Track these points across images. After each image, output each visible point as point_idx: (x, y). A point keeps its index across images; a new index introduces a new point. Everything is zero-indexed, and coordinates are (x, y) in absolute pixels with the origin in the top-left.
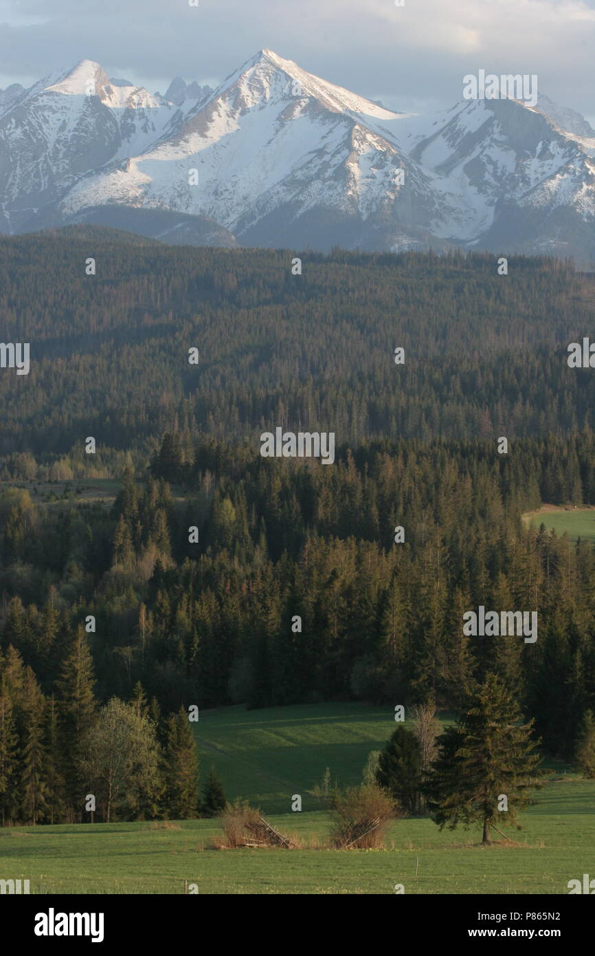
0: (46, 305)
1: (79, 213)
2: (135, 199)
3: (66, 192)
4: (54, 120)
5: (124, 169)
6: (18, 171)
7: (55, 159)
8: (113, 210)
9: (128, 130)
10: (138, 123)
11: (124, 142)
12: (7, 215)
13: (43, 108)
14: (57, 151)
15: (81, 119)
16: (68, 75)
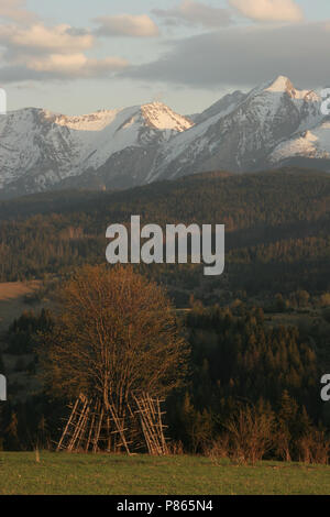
0: (281, 210)
1: (281, 161)
2: (311, 153)
3: (272, 149)
4: (264, 110)
5: (304, 136)
6: (244, 139)
7: (264, 131)
8: (299, 159)
9: (304, 115)
10: (310, 111)
11: (303, 122)
12: (239, 163)
13: (257, 103)
14: (265, 127)
15: (279, 109)
16: (270, 85)
